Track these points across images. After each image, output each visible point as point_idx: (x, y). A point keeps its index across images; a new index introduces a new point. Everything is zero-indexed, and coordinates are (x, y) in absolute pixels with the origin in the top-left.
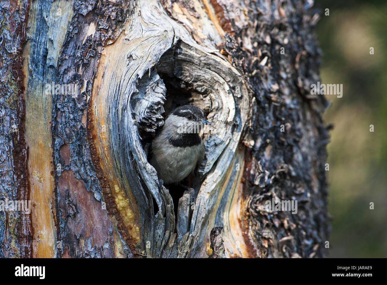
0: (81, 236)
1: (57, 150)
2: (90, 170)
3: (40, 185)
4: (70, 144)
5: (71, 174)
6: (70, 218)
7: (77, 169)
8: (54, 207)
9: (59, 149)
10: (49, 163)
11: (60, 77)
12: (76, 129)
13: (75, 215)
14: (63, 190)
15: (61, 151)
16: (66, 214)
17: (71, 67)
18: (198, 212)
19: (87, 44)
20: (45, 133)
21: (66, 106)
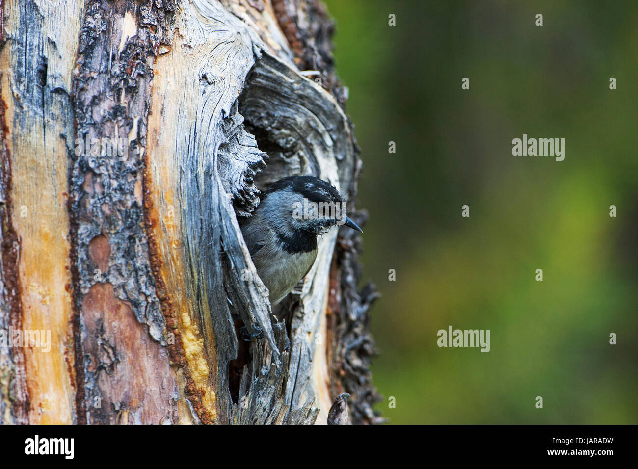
0: (122, 405)
1: (83, 245)
2: (146, 283)
3: (44, 309)
4: (111, 234)
5: (108, 289)
6: (103, 372)
7: (121, 281)
8: (70, 350)
9: (87, 243)
10: (62, 269)
11: (87, 110)
12: (124, 207)
13: (112, 366)
14: (91, 319)
15: (90, 248)
16: (96, 363)
17: (104, 92)
18: (298, 367)
19: (128, 51)
20: (54, 214)
21: (103, 165)
